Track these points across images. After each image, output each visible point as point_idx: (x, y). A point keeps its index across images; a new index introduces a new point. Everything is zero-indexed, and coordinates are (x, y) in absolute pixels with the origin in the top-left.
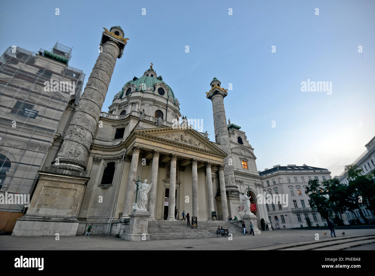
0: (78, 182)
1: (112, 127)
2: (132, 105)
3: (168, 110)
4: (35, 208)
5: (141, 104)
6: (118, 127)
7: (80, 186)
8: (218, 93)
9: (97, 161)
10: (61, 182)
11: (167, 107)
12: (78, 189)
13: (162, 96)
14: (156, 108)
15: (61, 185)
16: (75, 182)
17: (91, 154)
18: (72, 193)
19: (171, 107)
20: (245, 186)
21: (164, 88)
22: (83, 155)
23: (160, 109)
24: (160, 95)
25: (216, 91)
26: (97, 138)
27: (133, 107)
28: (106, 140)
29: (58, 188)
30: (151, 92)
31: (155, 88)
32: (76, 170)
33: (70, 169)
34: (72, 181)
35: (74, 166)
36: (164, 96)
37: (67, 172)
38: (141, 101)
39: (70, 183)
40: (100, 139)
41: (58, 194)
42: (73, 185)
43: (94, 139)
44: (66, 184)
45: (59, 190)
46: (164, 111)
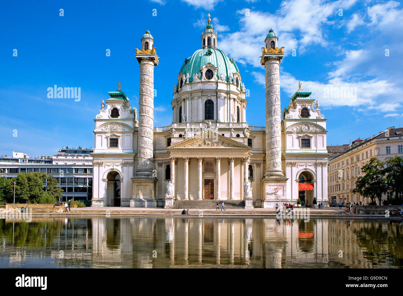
0: (150, 181)
1: (164, 138)
2: (184, 101)
3: (218, 96)
4: (135, 196)
5: (191, 99)
6: (168, 138)
7: (151, 183)
8: (268, 58)
9: (160, 165)
10: (142, 182)
11: (217, 93)
12: (151, 185)
13: (210, 80)
14: (205, 99)
15: (142, 184)
16: (148, 181)
17: (156, 161)
18: (148, 187)
19: (221, 91)
20: (299, 166)
21: (212, 69)
22: (149, 165)
23: (209, 98)
24: (208, 80)
25: (265, 57)
26: (157, 149)
27: (185, 102)
28: (163, 149)
29: (141, 185)
30: (199, 80)
31: (202, 73)
32: (147, 175)
33: (144, 175)
34: (147, 181)
35: (146, 172)
36: (213, 80)
37: (143, 176)
38: (190, 95)
39: (146, 182)
40: (159, 149)
41: (142, 189)
42: (148, 183)
43: (155, 150)
44: (144, 183)
45: (142, 186)
46: (213, 99)
